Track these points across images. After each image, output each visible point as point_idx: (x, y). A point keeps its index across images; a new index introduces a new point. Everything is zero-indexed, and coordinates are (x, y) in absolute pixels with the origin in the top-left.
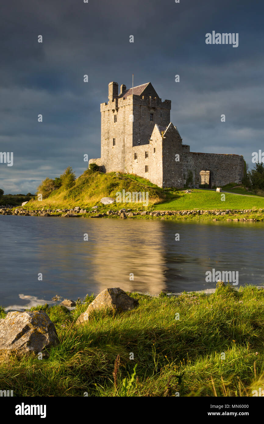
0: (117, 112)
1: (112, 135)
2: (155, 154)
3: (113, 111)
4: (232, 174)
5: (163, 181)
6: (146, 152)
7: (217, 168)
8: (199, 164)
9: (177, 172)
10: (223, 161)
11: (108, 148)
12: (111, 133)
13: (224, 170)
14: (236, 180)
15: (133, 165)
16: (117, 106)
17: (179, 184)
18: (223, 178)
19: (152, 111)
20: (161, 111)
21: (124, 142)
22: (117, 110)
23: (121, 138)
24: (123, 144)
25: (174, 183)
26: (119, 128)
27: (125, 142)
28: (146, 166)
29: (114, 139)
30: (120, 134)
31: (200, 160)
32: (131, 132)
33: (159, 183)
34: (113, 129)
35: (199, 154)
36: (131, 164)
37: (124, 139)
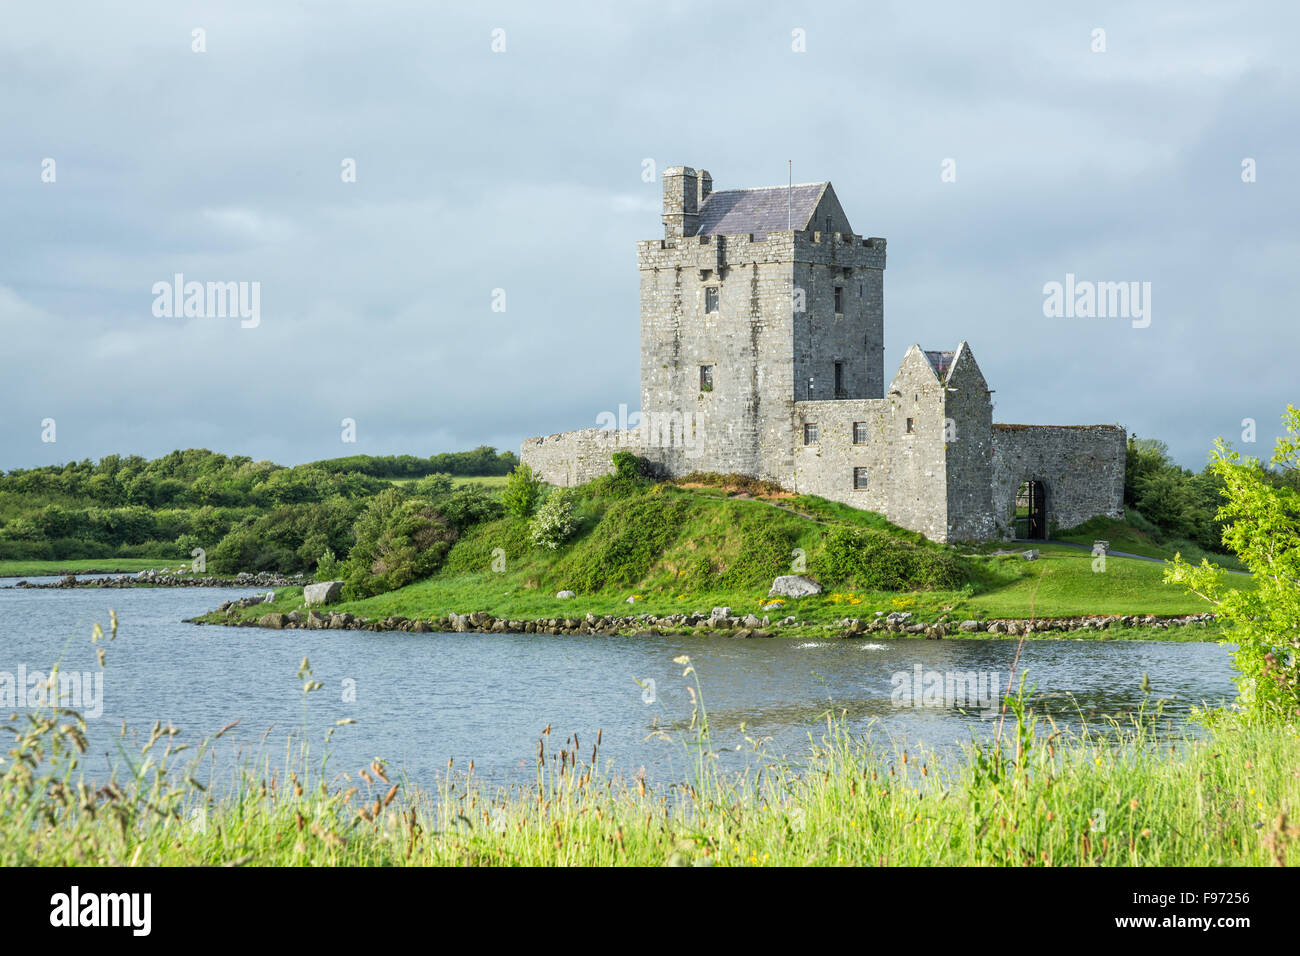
0: (722, 278)
1: (696, 353)
2: (911, 436)
3: (705, 274)
4: (1100, 488)
5: (949, 524)
6: (855, 424)
7: (1060, 470)
8: (1014, 461)
9: (980, 493)
10: (1078, 448)
11: (676, 397)
12: (690, 347)
13: (1079, 475)
14: (1110, 507)
15: (797, 463)
16: (721, 259)
17: (985, 530)
18: (1076, 503)
19: (839, 279)
20: (862, 277)
21: (755, 385)
22: (723, 270)
23: (738, 370)
24: (749, 389)
25: (973, 528)
26: (727, 333)
27: (760, 382)
28: (856, 468)
29: (704, 369)
30: (737, 356)
31: (1018, 448)
32: (788, 352)
33: (932, 528)
34: (699, 333)
35: (1015, 429)
36: (789, 458)
37: (755, 373)
